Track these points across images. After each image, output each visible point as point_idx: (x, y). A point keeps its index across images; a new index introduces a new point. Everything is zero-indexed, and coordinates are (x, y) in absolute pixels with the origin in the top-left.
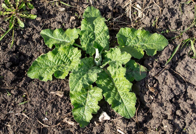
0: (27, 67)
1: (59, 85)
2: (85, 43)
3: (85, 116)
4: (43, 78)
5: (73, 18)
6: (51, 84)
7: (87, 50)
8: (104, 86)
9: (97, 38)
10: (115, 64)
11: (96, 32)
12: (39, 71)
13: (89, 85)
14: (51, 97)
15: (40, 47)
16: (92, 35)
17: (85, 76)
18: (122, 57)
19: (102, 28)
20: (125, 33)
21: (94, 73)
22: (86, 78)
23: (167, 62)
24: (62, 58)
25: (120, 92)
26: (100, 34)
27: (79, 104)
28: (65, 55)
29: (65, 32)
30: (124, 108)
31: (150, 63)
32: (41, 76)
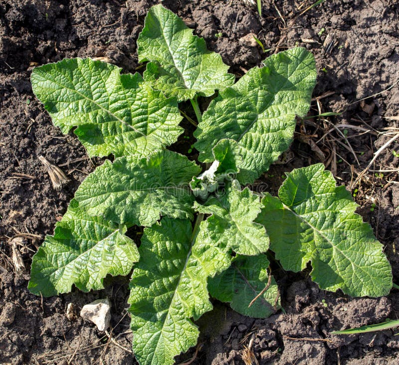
0: (51, 54)
1: (73, 157)
2: (213, 124)
3: (62, 273)
4: (56, 111)
5: (252, 39)
6: (59, 140)
7: (203, 141)
8: (155, 254)
9: (253, 134)
10: (221, 231)
11: (262, 119)
12: (62, 88)
13: (122, 222)
14: (34, 167)
15: (120, 37)
16: (247, 117)
17: (134, 195)
18: (251, 231)
19: (281, 125)
20: (319, 183)
21: (163, 206)
22: (132, 202)
23: (342, 331)
24: (133, 107)
25: (178, 297)
26: (265, 132)
27: (73, 237)
28: (145, 107)
29: (205, 55)
30: (153, 337)
31: (303, 299)
32: (56, 103)
